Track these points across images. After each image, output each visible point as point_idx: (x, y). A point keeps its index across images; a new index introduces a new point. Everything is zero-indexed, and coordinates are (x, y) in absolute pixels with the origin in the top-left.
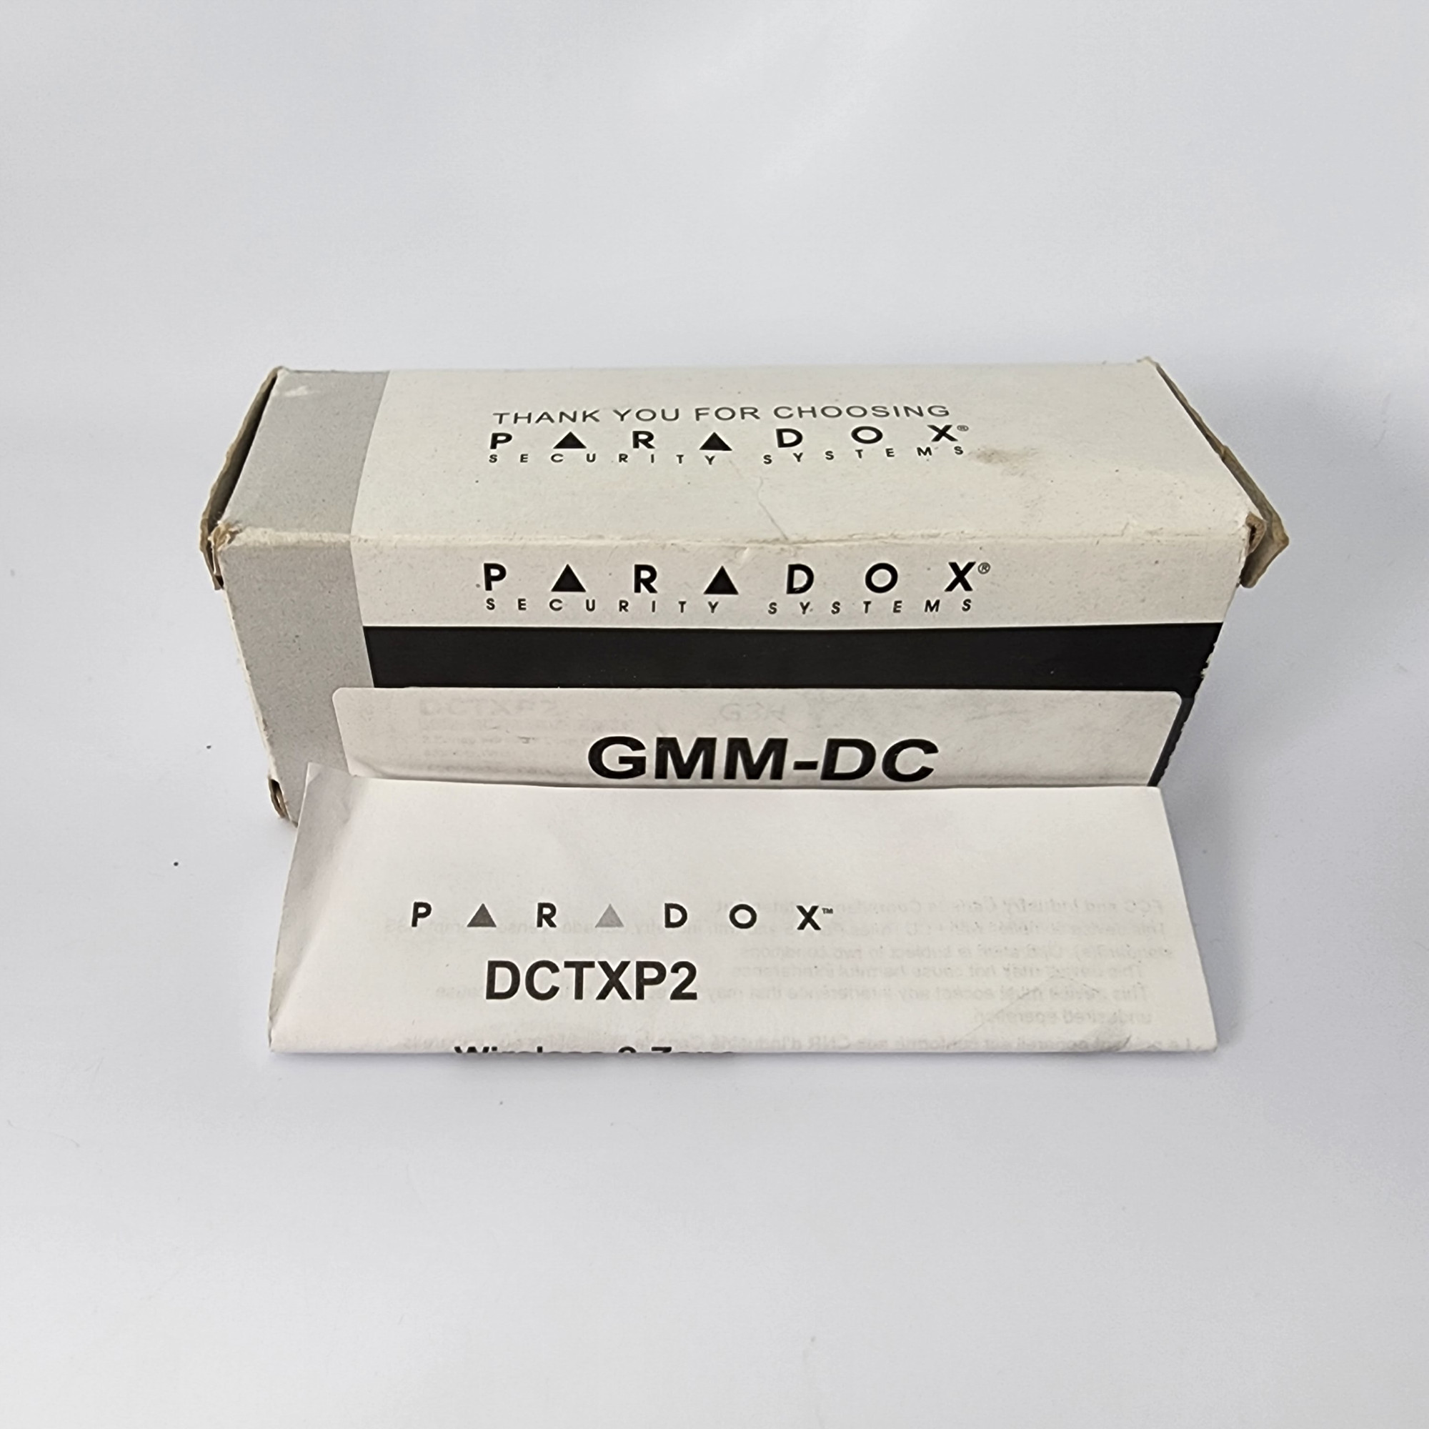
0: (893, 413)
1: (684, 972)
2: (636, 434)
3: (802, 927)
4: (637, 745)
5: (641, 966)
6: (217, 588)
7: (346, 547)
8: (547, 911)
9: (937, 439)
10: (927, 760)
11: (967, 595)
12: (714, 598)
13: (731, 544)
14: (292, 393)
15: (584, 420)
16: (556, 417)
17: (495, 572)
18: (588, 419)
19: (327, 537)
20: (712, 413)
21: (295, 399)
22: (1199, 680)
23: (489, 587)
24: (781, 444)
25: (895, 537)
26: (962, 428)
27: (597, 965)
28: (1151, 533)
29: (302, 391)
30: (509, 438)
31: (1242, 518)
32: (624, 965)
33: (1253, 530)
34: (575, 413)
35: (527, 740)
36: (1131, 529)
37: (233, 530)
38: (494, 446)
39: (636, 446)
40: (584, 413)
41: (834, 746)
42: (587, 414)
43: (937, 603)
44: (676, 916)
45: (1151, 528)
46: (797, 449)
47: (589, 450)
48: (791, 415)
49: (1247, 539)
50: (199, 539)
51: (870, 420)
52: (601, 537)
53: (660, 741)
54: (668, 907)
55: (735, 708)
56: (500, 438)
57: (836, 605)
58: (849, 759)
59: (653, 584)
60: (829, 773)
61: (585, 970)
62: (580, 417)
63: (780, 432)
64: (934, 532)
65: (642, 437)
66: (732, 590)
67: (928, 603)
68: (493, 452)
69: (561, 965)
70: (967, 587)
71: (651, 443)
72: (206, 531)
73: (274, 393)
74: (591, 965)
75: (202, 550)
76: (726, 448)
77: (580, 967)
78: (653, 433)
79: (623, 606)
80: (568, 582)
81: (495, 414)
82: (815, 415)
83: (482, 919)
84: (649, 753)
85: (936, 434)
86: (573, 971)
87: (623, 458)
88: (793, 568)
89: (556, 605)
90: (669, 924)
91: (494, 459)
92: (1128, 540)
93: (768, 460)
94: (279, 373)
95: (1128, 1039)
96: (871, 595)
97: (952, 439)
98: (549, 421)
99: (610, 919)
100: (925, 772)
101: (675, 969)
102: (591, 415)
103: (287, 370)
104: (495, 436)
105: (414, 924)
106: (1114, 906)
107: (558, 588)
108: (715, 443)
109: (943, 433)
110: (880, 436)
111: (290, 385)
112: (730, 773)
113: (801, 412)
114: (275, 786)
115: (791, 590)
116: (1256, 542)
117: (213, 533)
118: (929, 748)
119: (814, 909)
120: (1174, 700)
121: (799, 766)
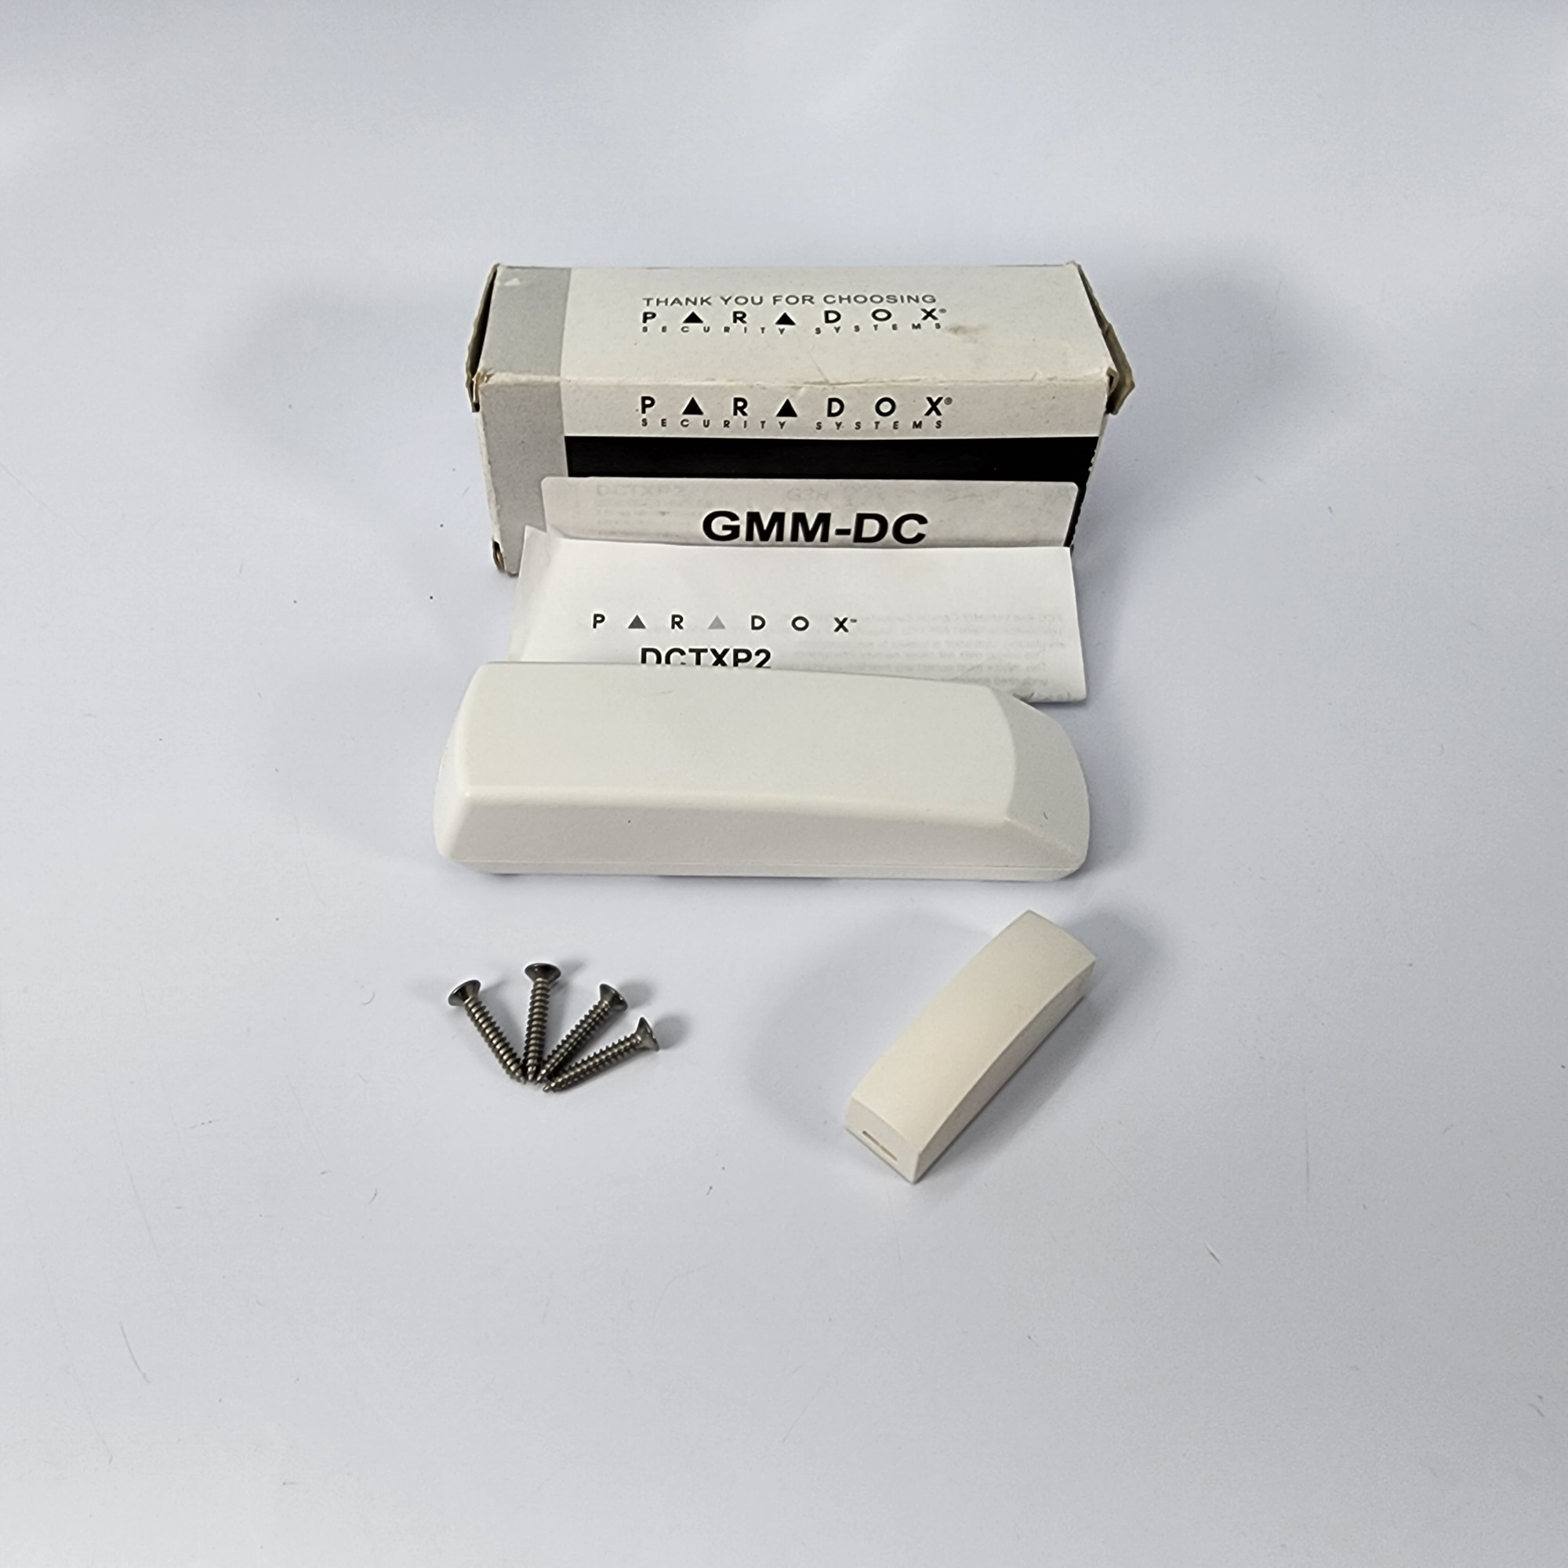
0: (899, 300)
1: (763, 656)
2: (735, 313)
3: (837, 630)
4: (733, 517)
5: (736, 652)
6: (473, 411)
7: (558, 385)
8: (677, 620)
9: (925, 318)
10: (922, 529)
11: (939, 418)
12: (783, 419)
13: (792, 385)
14: (508, 284)
15: (702, 303)
16: (683, 301)
17: (647, 403)
18: (705, 303)
19: (547, 379)
20: (784, 299)
21: (512, 288)
22: (1088, 474)
23: (644, 412)
24: (827, 321)
25: (894, 381)
26: (943, 311)
27: (709, 651)
28: (1051, 379)
29: (515, 282)
30: (654, 315)
31: (1105, 370)
32: (725, 651)
33: (1111, 379)
34: (696, 299)
35: (663, 513)
36: (1038, 377)
37: (488, 374)
38: (645, 321)
39: (735, 321)
40: (702, 299)
41: (861, 518)
42: (704, 299)
43: (921, 422)
44: (758, 623)
45: (1049, 376)
46: (837, 324)
47: (706, 323)
48: (834, 301)
49: (1107, 384)
50: (466, 379)
51: (885, 306)
52: (713, 380)
53: (749, 514)
54: (754, 618)
55: (797, 492)
56: (649, 316)
57: (858, 424)
58: (871, 528)
59: (745, 410)
60: (859, 538)
61: (702, 654)
62: (699, 302)
63: (827, 313)
64: (917, 377)
65: (739, 315)
66: (793, 414)
67: (915, 423)
68: (645, 325)
69: (686, 651)
70: (939, 413)
71: (745, 319)
72: (470, 375)
73: (497, 283)
74: (705, 651)
75: (467, 386)
76: (792, 323)
77: (698, 652)
78: (746, 313)
79: (727, 424)
80: (693, 409)
81: (644, 299)
82: (849, 302)
83: (637, 624)
84: (742, 522)
85: (925, 314)
86: (694, 654)
87: (727, 329)
88: (831, 401)
89: (685, 423)
90: (754, 628)
91: (645, 329)
92: (1035, 383)
93: (818, 331)
94: (499, 269)
95: (1033, 694)
96: (879, 417)
97: (934, 318)
98: (678, 305)
99: (717, 624)
100: (920, 537)
101: (758, 653)
102: (706, 301)
103: (503, 266)
104: (645, 314)
105: (595, 626)
106: (1032, 618)
107: (686, 412)
108: (785, 320)
109: (929, 314)
110: (889, 315)
111: (506, 279)
112: (794, 537)
113: (841, 299)
114: (496, 546)
115: (830, 414)
116: (1115, 384)
117: (476, 376)
118: (922, 520)
119: (845, 620)
120: (1073, 488)
121: (839, 532)
